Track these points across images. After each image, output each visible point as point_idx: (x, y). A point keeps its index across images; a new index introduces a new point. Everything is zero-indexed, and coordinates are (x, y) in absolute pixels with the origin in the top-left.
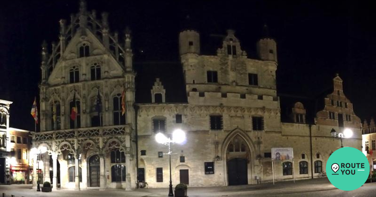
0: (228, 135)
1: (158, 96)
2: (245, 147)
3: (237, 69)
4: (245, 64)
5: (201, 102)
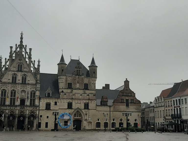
0: (74, 111)
1: (49, 94)
2: (80, 115)
3: (80, 82)
4: (83, 79)
5: (65, 97)
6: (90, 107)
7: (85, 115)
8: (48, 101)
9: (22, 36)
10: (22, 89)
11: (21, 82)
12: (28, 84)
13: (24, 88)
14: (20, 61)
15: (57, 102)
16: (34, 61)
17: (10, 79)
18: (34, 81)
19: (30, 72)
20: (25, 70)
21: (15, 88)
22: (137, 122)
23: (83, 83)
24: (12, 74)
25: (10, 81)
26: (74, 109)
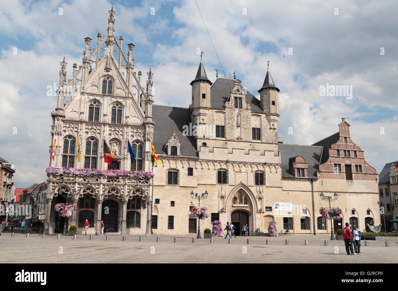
0: (233, 190)
1: (174, 149)
2: (247, 200)
3: (241, 123)
4: (249, 118)
5: (211, 157)
6: (268, 182)
7: (257, 200)
8: (173, 166)
9: (112, 16)
10: (112, 137)
11: (108, 119)
12: (127, 126)
13: (117, 134)
14: (107, 71)
15: (192, 169)
16: (139, 72)
17: (83, 113)
18: (140, 119)
19: (131, 98)
20: (118, 94)
21: (95, 133)
22: (371, 216)
23: (250, 127)
24: (89, 99)
25: (85, 116)
26: (233, 186)
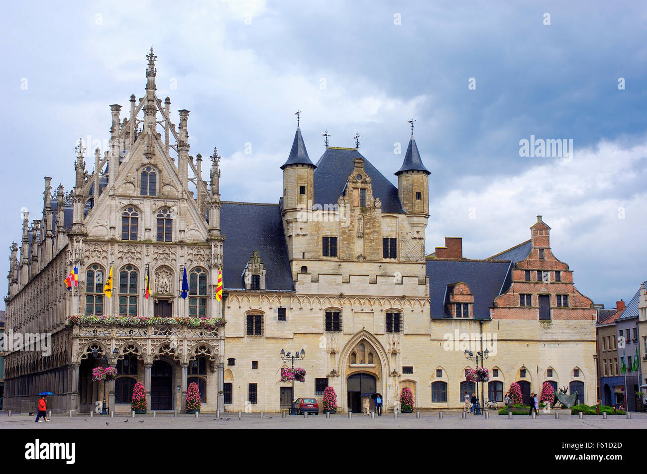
0: (350, 341)
1: (256, 279)
2: (373, 357)
3: (365, 232)
4: (379, 222)
5: (314, 289)
6: (406, 326)
8: (255, 307)
9: (151, 64)
10: (160, 263)
11: (153, 235)
12: (182, 244)
13: (167, 259)
14: (148, 158)
15: (285, 309)
16: (197, 156)
17: (115, 228)
18: (201, 233)
19: (186, 200)
20: (166, 193)
21: (133, 258)
22: (580, 378)
23: (379, 238)
24: (123, 206)
25: (117, 233)
26: (350, 334)
